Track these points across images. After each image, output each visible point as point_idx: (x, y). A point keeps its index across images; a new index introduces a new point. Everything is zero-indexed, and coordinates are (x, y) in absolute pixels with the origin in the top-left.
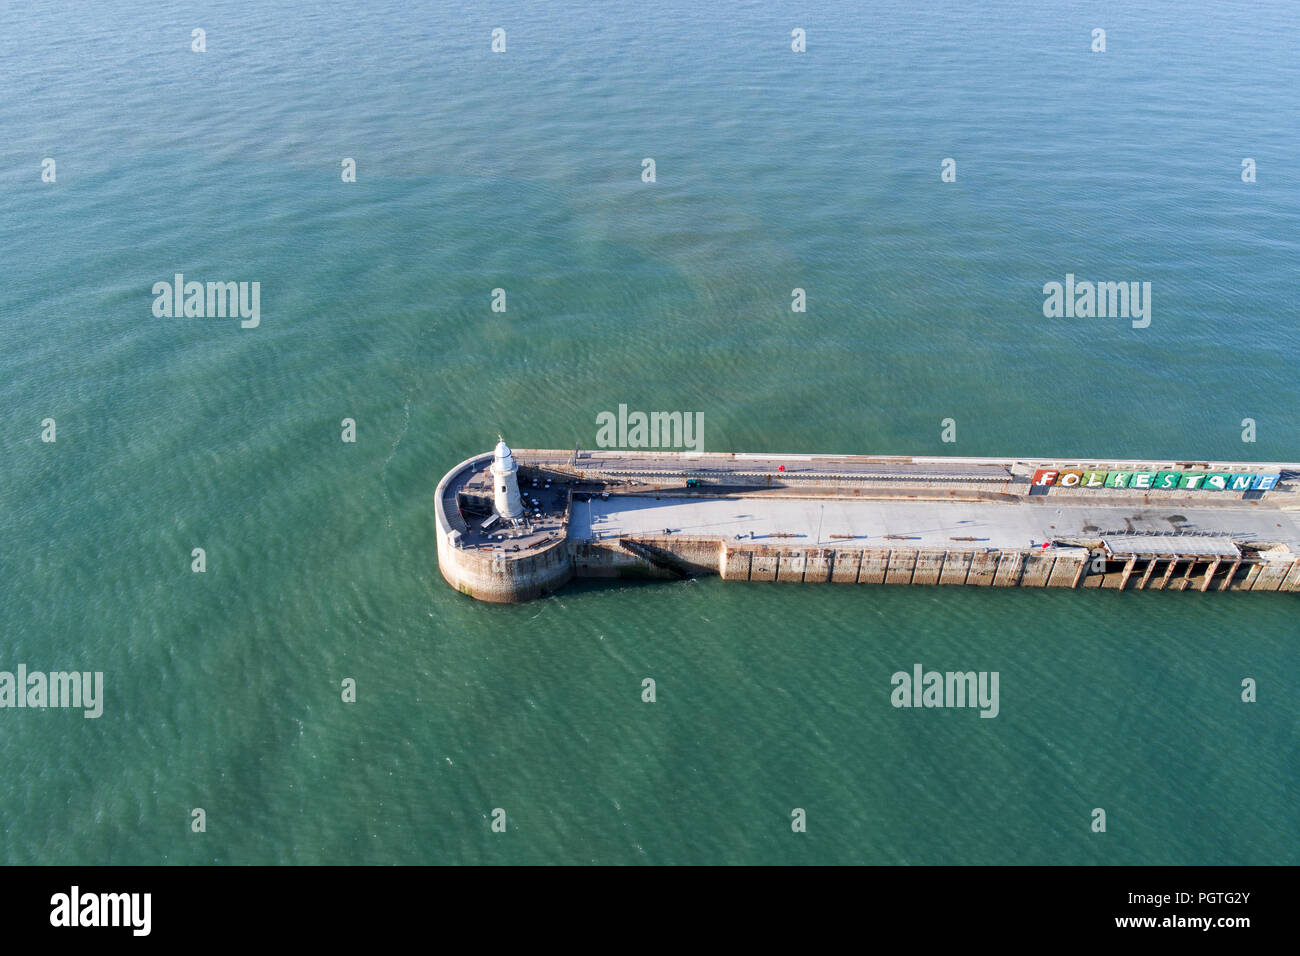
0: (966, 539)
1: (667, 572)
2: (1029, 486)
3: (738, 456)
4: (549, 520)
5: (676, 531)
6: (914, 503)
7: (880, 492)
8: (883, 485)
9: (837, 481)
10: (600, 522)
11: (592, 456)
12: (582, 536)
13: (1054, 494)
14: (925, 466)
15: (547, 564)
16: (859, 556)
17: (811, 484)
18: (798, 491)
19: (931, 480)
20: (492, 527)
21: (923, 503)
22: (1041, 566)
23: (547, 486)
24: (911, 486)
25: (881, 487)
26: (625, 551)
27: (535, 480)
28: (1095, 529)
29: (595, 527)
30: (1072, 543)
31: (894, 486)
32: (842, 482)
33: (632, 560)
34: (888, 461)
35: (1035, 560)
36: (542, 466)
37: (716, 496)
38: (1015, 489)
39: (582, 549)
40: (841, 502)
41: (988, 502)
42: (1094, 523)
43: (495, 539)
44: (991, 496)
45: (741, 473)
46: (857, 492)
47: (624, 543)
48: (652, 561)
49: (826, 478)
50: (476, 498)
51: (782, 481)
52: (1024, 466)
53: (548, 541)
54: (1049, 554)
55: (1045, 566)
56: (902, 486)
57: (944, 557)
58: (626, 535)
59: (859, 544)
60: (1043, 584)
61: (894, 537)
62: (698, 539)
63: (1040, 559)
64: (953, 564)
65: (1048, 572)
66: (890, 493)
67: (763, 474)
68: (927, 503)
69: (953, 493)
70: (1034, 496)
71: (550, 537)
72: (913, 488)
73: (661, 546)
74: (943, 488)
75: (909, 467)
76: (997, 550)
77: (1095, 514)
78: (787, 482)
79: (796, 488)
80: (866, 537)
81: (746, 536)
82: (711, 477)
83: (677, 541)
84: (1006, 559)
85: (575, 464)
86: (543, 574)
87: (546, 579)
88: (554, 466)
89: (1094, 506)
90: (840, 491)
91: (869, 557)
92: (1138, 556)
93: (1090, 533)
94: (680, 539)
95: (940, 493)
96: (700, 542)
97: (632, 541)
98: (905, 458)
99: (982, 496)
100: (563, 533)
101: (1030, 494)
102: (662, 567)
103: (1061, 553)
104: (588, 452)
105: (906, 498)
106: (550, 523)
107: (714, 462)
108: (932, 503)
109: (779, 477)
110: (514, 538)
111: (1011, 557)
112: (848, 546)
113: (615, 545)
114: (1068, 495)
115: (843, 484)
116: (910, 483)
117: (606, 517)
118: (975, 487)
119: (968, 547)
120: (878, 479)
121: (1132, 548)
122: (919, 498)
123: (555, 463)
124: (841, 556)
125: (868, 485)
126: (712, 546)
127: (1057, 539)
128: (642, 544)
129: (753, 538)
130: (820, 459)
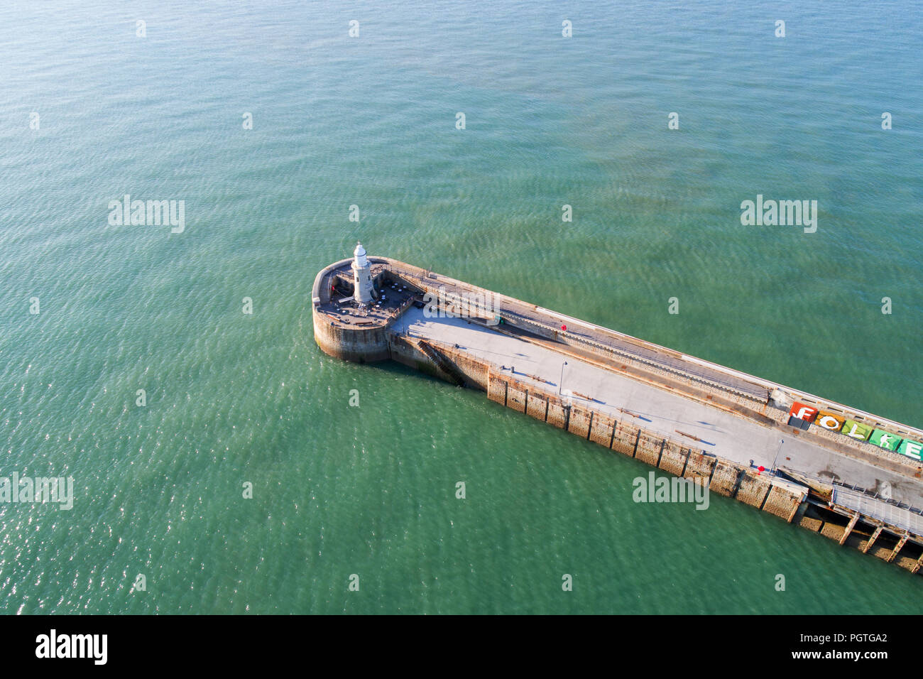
0: (690, 436)
1: (448, 376)
2: (788, 416)
3: (539, 310)
4: (384, 312)
5: (463, 348)
6: (670, 394)
7: (644, 374)
8: (649, 370)
9: (610, 353)
10: (418, 325)
11: (438, 278)
12: (399, 330)
13: (815, 432)
14: (691, 365)
15: (365, 341)
16: (591, 417)
17: (589, 349)
18: (576, 352)
19: (692, 379)
20: (345, 304)
21: (677, 396)
22: (755, 489)
23: (400, 290)
24: (673, 378)
25: (647, 371)
26: (421, 349)
27: (396, 284)
28: (831, 475)
29: (411, 327)
30: (798, 479)
31: (658, 373)
32: (614, 355)
33: (425, 359)
34: (659, 350)
35: (749, 479)
36: (401, 275)
37: (511, 334)
38: (771, 413)
39: (394, 338)
40: (606, 371)
41: (739, 415)
42: (836, 471)
43: (340, 312)
44: (746, 412)
45: (536, 323)
46: (624, 368)
47: (423, 345)
48: (440, 364)
49: (601, 348)
50: (346, 282)
51: (566, 339)
52: (782, 395)
53: (371, 324)
54: (764, 479)
55: (760, 488)
56: (666, 376)
57: (663, 445)
58: (427, 339)
59: (594, 406)
60: (759, 506)
61: (627, 412)
62: (473, 359)
63: (754, 480)
64: (671, 453)
65: (763, 496)
66: (652, 378)
67: (552, 329)
68: (682, 398)
69: (710, 397)
70: (793, 427)
71: (374, 322)
72: (675, 381)
73: (448, 355)
74: (703, 390)
75: (675, 361)
76: (715, 456)
77: (843, 464)
78: (571, 342)
79: (576, 349)
80: (604, 403)
81: (509, 369)
82: (513, 318)
83: (458, 355)
84: (722, 468)
85: (422, 279)
86: (362, 347)
87: (364, 351)
88: (409, 278)
89: (851, 457)
90: (611, 362)
91: (598, 420)
92: (862, 516)
93: (825, 478)
94: (460, 355)
95: (698, 393)
96: (474, 362)
97: (429, 345)
98: (676, 352)
99: (737, 408)
100: (385, 323)
101: (788, 424)
102: (446, 372)
103: (778, 482)
104: (436, 274)
105: (663, 386)
106: (383, 314)
107: (520, 308)
108: (685, 399)
109: (563, 335)
110: (352, 315)
111: (726, 467)
112: (583, 405)
113: (415, 343)
114: (829, 438)
115: (615, 358)
116: (673, 375)
117: (425, 323)
118: (734, 399)
119: (689, 443)
120: (645, 363)
121: (859, 507)
122: (675, 390)
123: (410, 275)
124: (575, 411)
125: (636, 365)
126: (482, 368)
127: (784, 470)
128: (435, 349)
129: (513, 372)
130: (603, 332)
